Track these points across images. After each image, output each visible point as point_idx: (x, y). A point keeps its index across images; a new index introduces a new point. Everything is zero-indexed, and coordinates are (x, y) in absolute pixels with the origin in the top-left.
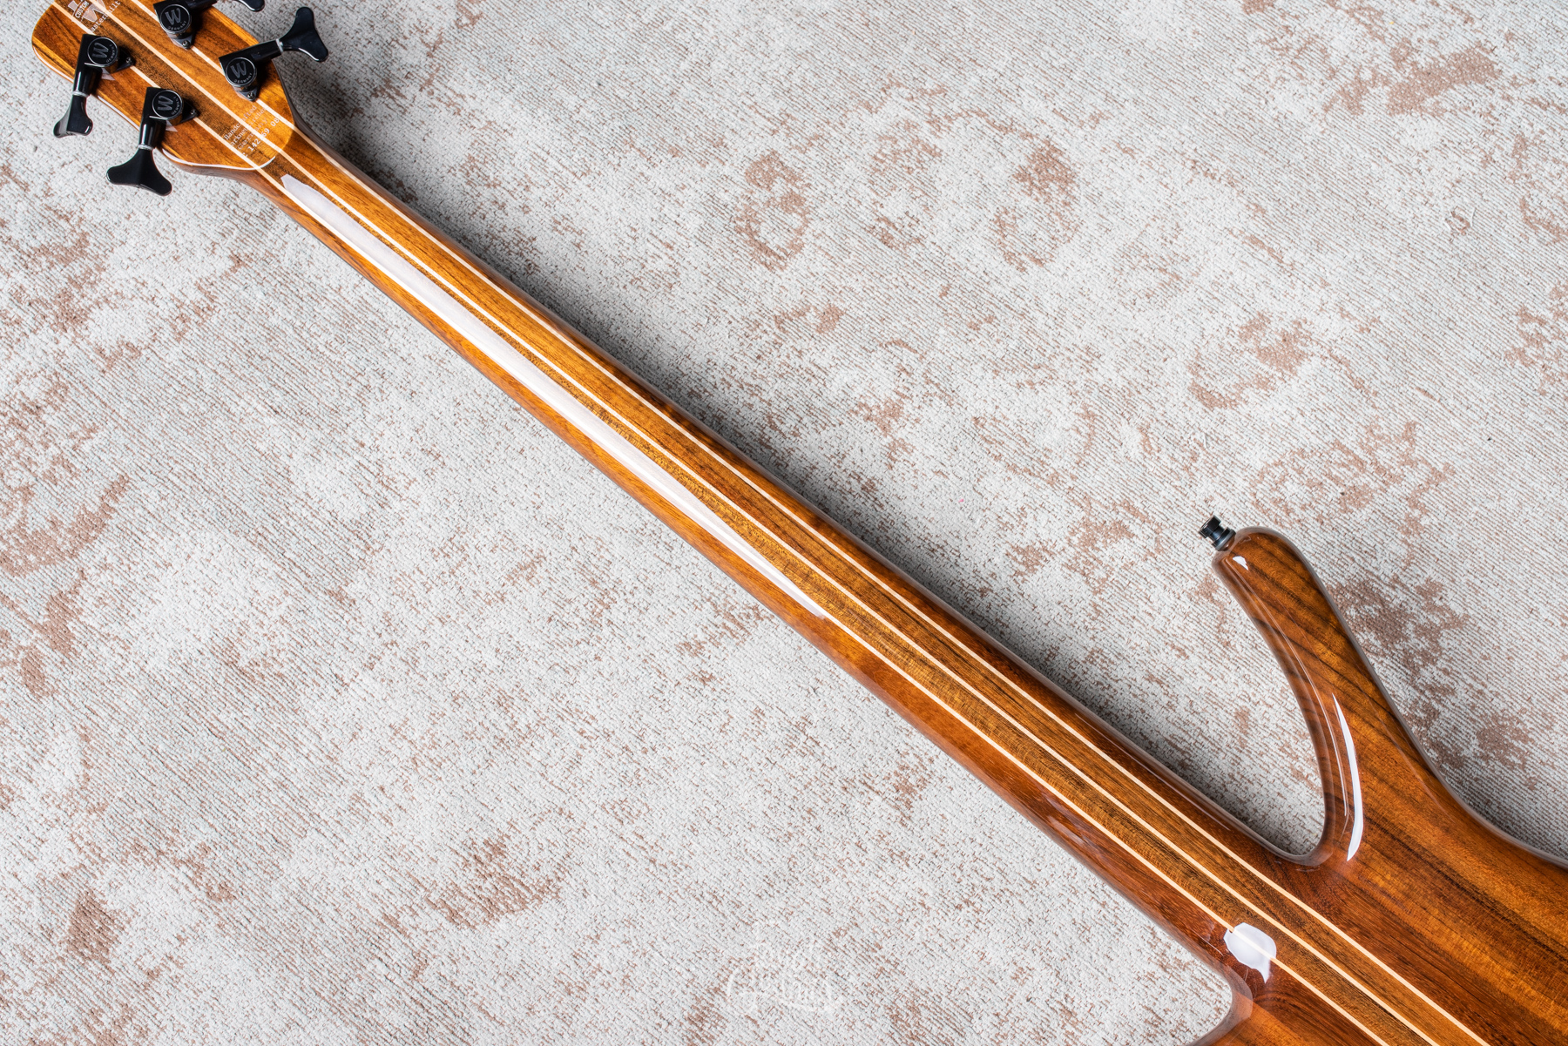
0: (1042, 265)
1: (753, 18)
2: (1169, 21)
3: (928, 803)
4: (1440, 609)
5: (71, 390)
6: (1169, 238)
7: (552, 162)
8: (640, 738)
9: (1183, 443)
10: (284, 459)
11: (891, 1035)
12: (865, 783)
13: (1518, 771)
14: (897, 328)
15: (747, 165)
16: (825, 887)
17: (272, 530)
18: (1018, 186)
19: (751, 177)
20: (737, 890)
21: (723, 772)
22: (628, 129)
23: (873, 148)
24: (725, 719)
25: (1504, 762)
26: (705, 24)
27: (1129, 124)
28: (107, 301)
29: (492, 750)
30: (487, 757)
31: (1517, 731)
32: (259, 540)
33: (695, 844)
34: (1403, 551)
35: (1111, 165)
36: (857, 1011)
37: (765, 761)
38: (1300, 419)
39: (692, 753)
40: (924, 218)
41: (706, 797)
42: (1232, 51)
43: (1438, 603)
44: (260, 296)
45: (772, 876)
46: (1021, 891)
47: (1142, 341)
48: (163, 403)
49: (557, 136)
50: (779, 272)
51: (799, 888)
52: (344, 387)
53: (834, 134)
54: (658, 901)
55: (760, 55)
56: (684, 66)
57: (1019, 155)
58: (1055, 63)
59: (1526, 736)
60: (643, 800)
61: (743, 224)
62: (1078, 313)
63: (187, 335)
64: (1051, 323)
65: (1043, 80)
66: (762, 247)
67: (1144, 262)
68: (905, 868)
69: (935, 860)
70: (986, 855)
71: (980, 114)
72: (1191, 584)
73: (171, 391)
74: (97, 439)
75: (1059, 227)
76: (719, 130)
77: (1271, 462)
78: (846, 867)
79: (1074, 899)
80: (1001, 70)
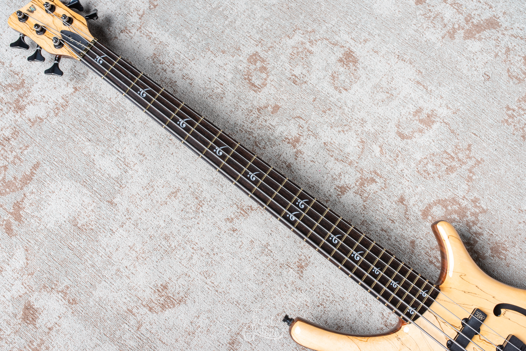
0: (347, 91)
1: (250, 6)
2: (390, 8)
3: (308, 272)
4: (479, 207)
5: (20, 133)
6: (390, 82)
7: (182, 55)
8: (212, 250)
9: (394, 151)
10: (92, 156)
11: (296, 348)
12: (287, 265)
13: (504, 261)
14: (298, 112)
15: (248, 56)
16: (274, 300)
17: (88, 180)
18: (339, 64)
19: (249, 61)
20: (245, 300)
21: (240, 261)
22: (208, 44)
23: (290, 51)
24: (241, 244)
25: (499, 258)
26: (233, 8)
27: (376, 43)
28: (31, 103)
29: (163, 254)
30: (162, 256)
31: (504, 247)
32: (84, 184)
33: (231, 285)
35: (370, 57)
36: (285, 341)
37: (254, 258)
39: (230, 255)
40: (307, 75)
41: (234, 270)
42: (411, 18)
43: (478, 205)
44: (84, 101)
45: (256, 296)
46: (339, 301)
47: (380, 117)
48: (51, 137)
49: (184, 47)
50: (259, 93)
51: (265, 300)
52: (112, 132)
53: (277, 46)
54: (219, 304)
55: (252, 19)
56: (226, 22)
57: (339, 53)
58: (352, 22)
59: (506, 249)
60: (213, 271)
61: (246, 77)
62: (359, 107)
63: (59, 115)
64: (350, 110)
65: (348, 28)
66: (253, 85)
67: (381, 90)
68: (301, 293)
69: (311, 291)
70: (328, 289)
71: (327, 39)
73: (54, 133)
74: (29, 150)
75: (353, 78)
76: (238, 44)
77: (423, 157)
78: (281, 293)
79: (357, 303)
80: (334, 24)
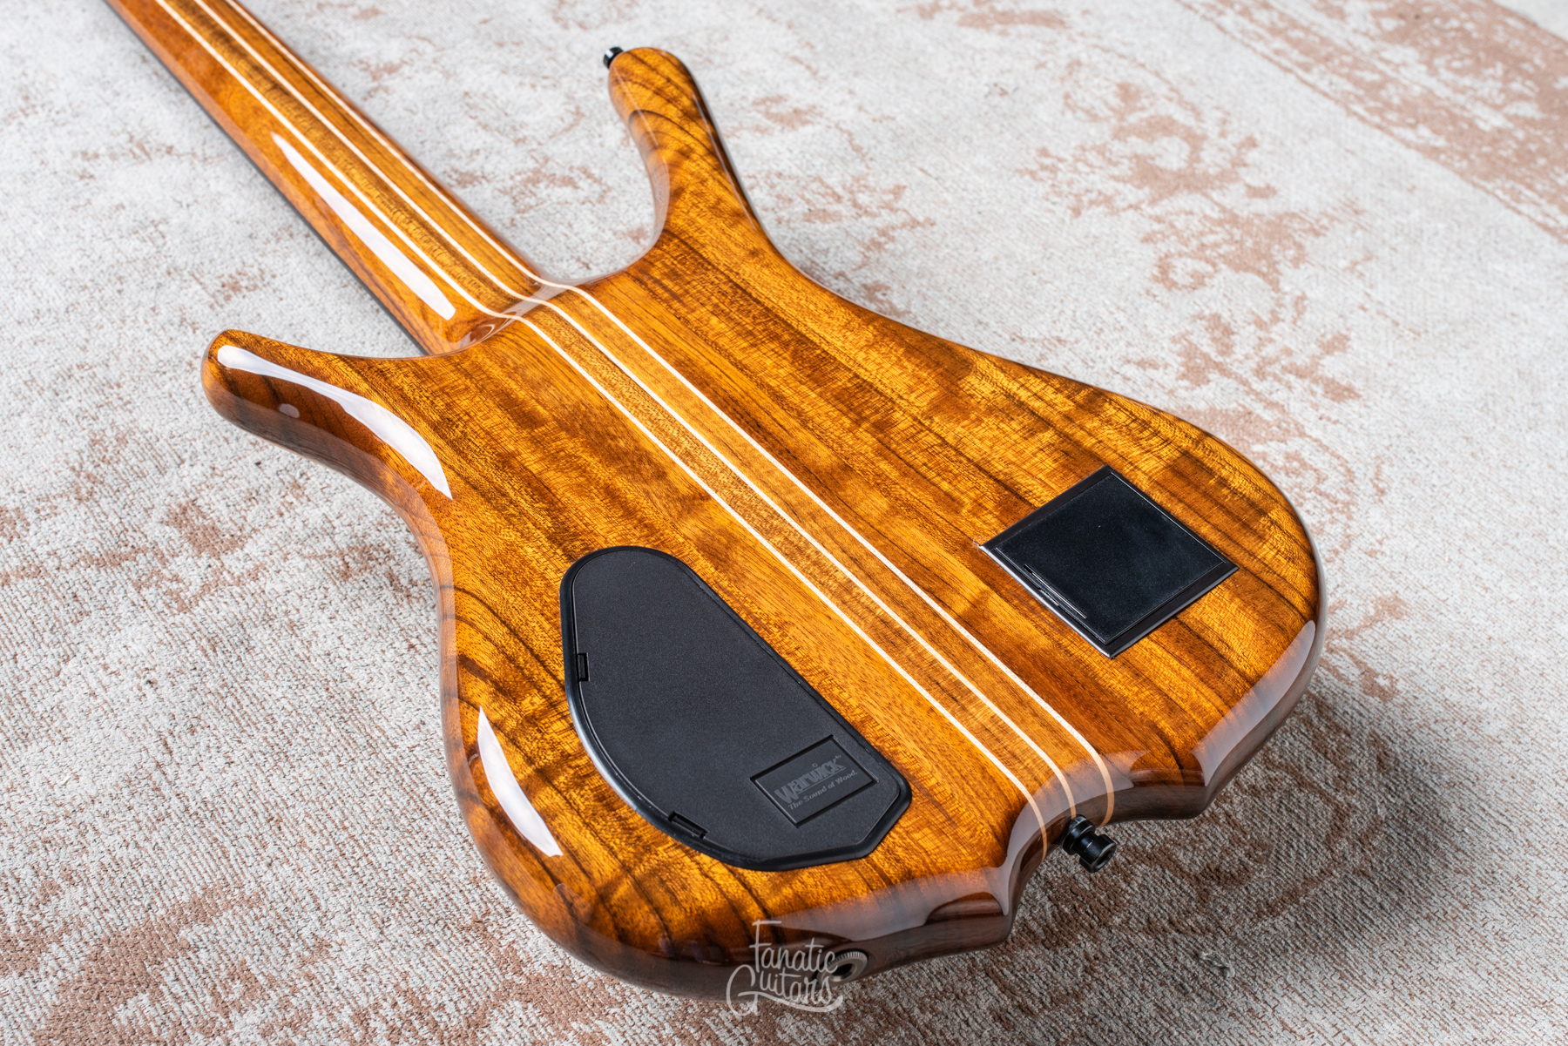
34: (859, 259)
38: (788, 154)
72: (621, 227)
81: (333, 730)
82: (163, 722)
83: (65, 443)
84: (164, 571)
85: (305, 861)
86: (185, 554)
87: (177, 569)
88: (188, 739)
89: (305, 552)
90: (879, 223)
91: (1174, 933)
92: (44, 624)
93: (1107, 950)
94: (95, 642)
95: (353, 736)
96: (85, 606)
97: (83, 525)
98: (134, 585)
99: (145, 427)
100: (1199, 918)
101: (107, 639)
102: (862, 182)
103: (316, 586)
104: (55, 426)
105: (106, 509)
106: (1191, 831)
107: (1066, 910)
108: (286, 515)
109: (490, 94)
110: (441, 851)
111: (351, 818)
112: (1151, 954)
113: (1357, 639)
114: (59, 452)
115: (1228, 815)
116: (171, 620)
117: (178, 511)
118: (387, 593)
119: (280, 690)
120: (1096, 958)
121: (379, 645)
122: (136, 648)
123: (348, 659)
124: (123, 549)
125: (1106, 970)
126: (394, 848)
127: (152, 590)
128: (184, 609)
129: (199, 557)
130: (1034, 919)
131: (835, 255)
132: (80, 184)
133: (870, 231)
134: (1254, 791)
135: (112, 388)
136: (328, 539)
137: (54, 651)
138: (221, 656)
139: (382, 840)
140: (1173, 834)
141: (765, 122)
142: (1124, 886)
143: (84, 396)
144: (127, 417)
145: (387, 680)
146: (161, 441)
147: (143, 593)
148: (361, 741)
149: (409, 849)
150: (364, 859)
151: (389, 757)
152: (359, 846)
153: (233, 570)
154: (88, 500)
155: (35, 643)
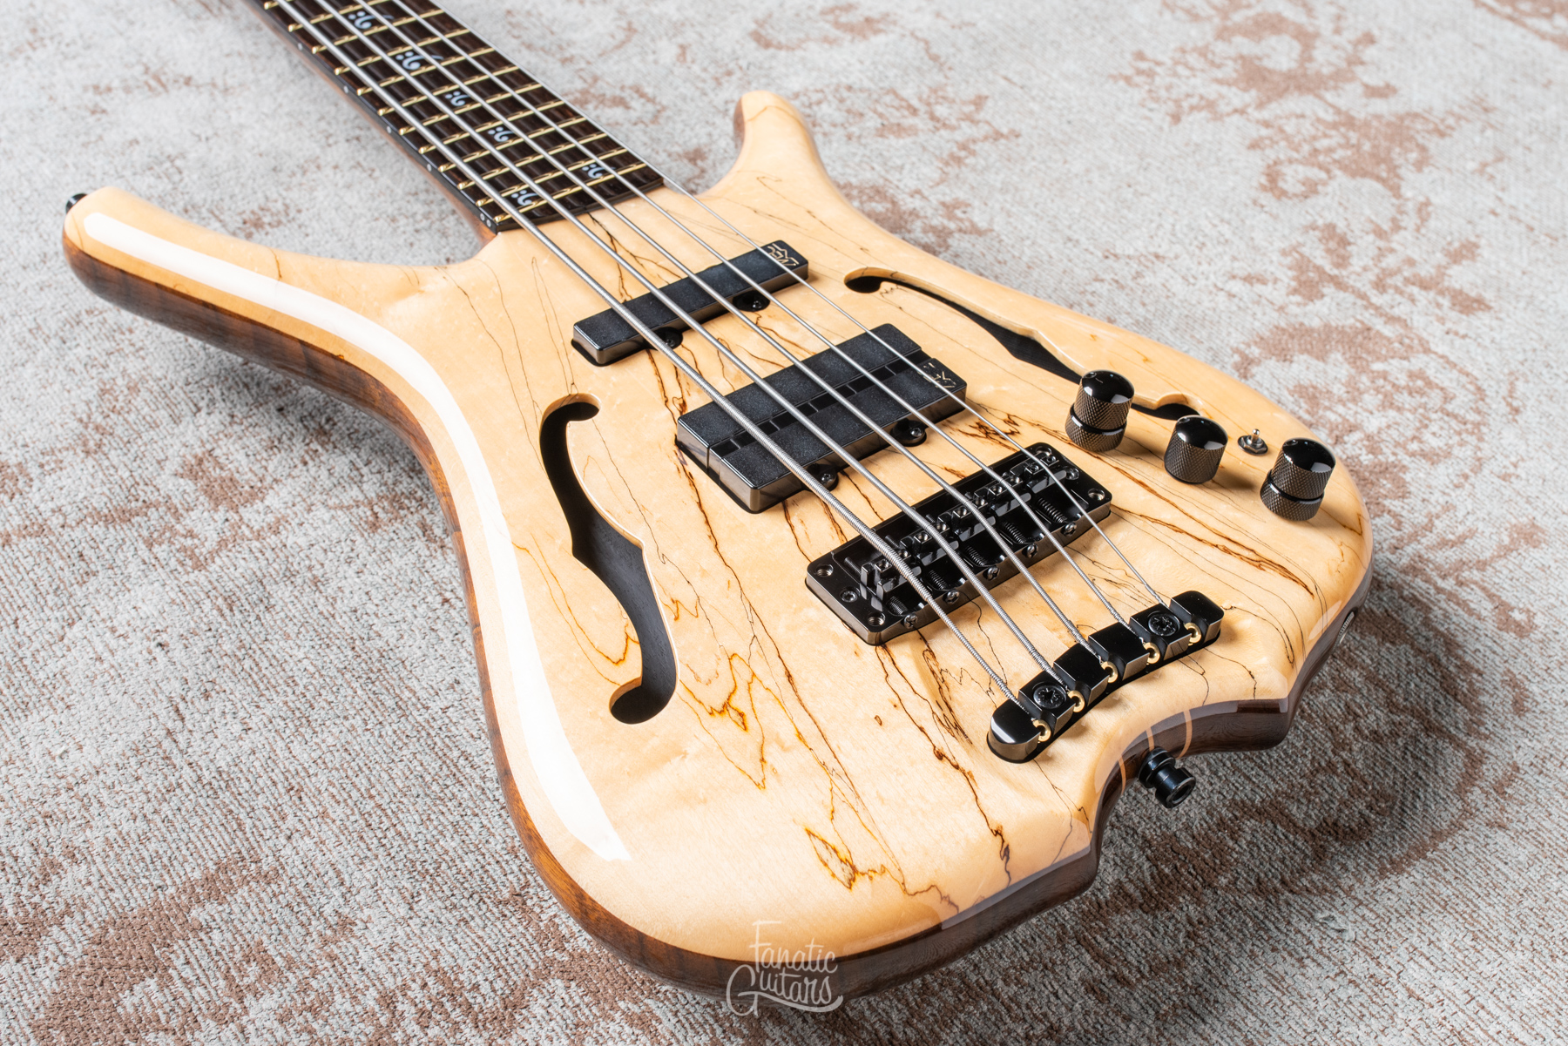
81: (360, 692)
82: (175, 687)
83: (73, 393)
84: (178, 527)
85: (328, 833)
86: (201, 507)
87: (191, 524)
88: (201, 704)
89: (330, 503)
90: (959, 136)
91: (1287, 894)
92: (47, 586)
93: (1212, 914)
94: (102, 604)
95: (381, 697)
96: (92, 566)
97: (90, 480)
98: (145, 542)
99: (159, 374)
100: (1315, 877)
101: (115, 600)
102: (940, 93)
103: (343, 538)
104: (62, 375)
105: (115, 462)
106: (1305, 782)
107: (1167, 870)
108: (311, 463)
109: (534, 12)
110: (476, 819)
111: (378, 786)
112: (1261, 917)
113: (1490, 570)
114: (66, 403)
115: (1346, 764)
116: (185, 578)
117: (193, 462)
118: (420, 544)
119: (302, 650)
120: (1200, 922)
121: (410, 600)
122: (146, 609)
123: (376, 615)
124: (133, 504)
125: (1211, 935)
126: (425, 817)
127: (164, 546)
128: (199, 566)
129: (216, 511)
130: (1131, 881)
131: (911, 171)
132: (91, 120)
133: (949, 146)
134: (1376, 737)
135: (123, 333)
136: (355, 488)
137: (58, 614)
138: (238, 616)
139: (411, 808)
140: (1285, 787)
141: (834, 32)
142: (1231, 843)
143: (94, 343)
144: (139, 364)
145: (419, 636)
146: (176, 388)
147: (154, 550)
148: (390, 703)
149: (441, 817)
150: (392, 829)
151: (420, 719)
152: (387, 815)
153: (253, 523)
154: (96, 452)
155: (37, 606)
